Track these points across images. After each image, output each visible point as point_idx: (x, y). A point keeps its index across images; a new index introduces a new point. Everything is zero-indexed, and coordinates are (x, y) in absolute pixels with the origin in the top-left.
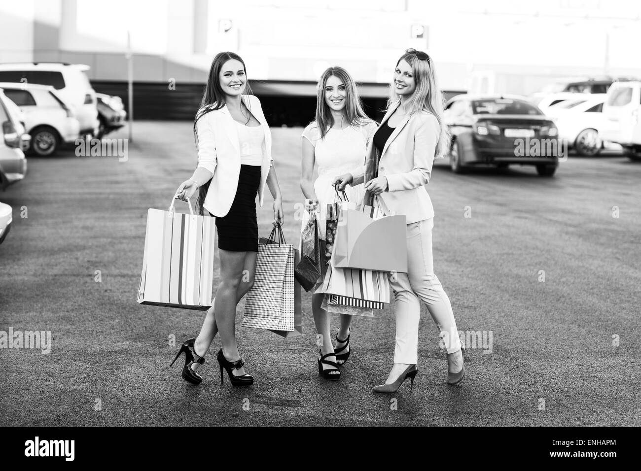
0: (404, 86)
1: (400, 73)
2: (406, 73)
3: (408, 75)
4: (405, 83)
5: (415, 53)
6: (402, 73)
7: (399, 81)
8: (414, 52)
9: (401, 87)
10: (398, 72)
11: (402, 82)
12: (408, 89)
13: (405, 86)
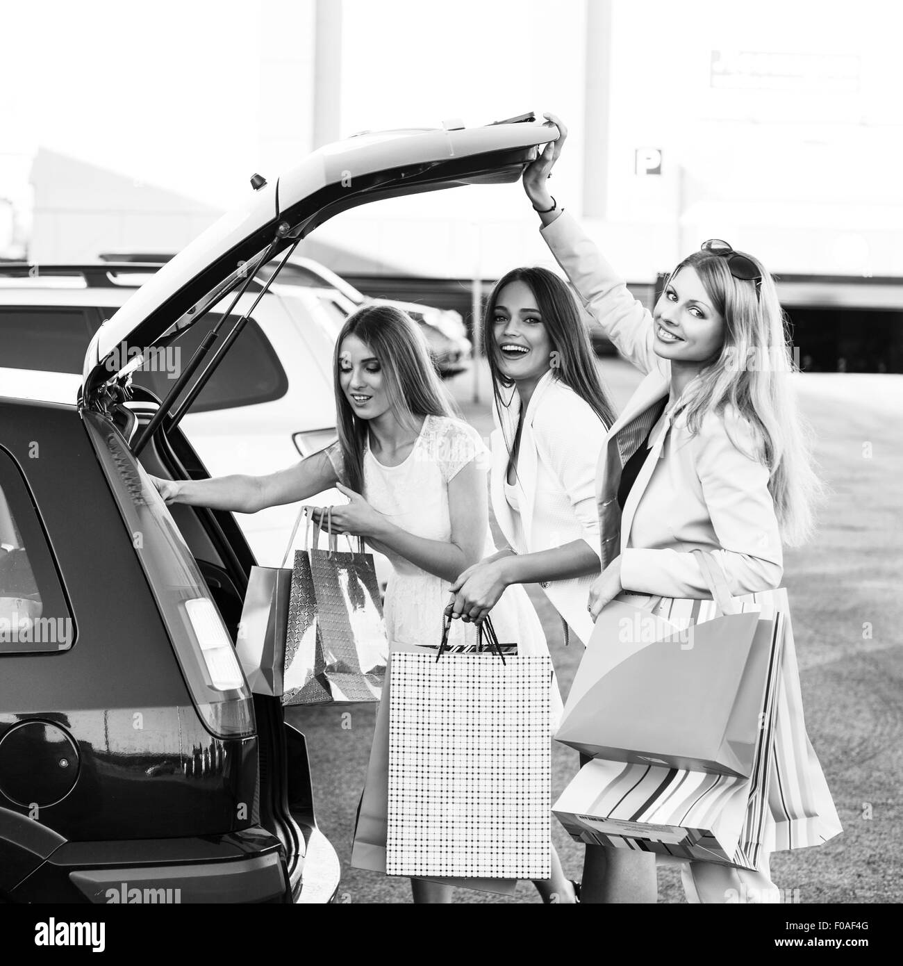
0: (677, 337)
1: (676, 299)
2: (691, 304)
3: (694, 312)
4: (683, 331)
5: (726, 255)
6: (681, 302)
7: (669, 322)
8: (726, 253)
9: (669, 338)
10: (671, 296)
11: (677, 326)
12: (687, 348)
13: (681, 339)
